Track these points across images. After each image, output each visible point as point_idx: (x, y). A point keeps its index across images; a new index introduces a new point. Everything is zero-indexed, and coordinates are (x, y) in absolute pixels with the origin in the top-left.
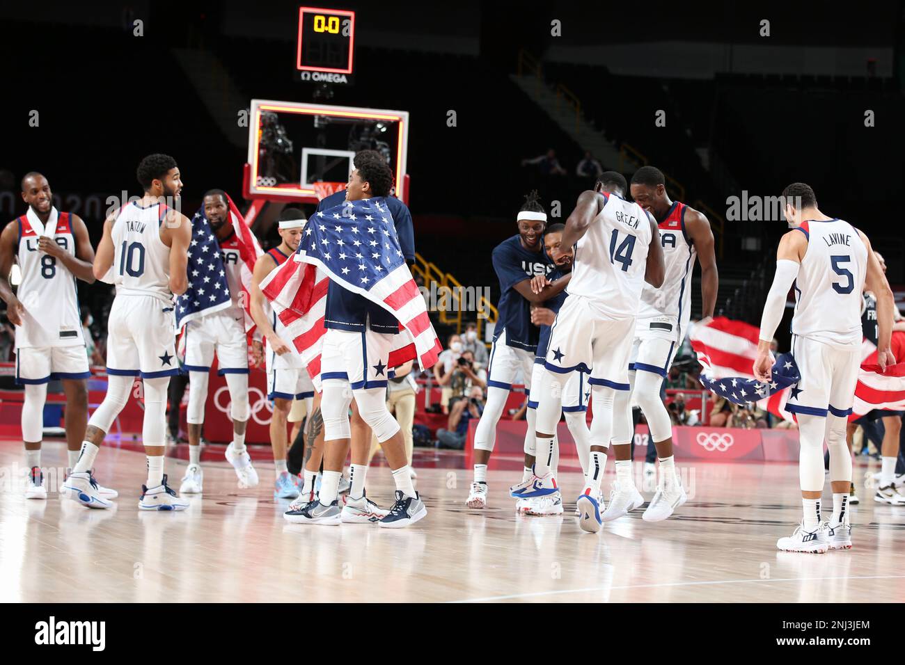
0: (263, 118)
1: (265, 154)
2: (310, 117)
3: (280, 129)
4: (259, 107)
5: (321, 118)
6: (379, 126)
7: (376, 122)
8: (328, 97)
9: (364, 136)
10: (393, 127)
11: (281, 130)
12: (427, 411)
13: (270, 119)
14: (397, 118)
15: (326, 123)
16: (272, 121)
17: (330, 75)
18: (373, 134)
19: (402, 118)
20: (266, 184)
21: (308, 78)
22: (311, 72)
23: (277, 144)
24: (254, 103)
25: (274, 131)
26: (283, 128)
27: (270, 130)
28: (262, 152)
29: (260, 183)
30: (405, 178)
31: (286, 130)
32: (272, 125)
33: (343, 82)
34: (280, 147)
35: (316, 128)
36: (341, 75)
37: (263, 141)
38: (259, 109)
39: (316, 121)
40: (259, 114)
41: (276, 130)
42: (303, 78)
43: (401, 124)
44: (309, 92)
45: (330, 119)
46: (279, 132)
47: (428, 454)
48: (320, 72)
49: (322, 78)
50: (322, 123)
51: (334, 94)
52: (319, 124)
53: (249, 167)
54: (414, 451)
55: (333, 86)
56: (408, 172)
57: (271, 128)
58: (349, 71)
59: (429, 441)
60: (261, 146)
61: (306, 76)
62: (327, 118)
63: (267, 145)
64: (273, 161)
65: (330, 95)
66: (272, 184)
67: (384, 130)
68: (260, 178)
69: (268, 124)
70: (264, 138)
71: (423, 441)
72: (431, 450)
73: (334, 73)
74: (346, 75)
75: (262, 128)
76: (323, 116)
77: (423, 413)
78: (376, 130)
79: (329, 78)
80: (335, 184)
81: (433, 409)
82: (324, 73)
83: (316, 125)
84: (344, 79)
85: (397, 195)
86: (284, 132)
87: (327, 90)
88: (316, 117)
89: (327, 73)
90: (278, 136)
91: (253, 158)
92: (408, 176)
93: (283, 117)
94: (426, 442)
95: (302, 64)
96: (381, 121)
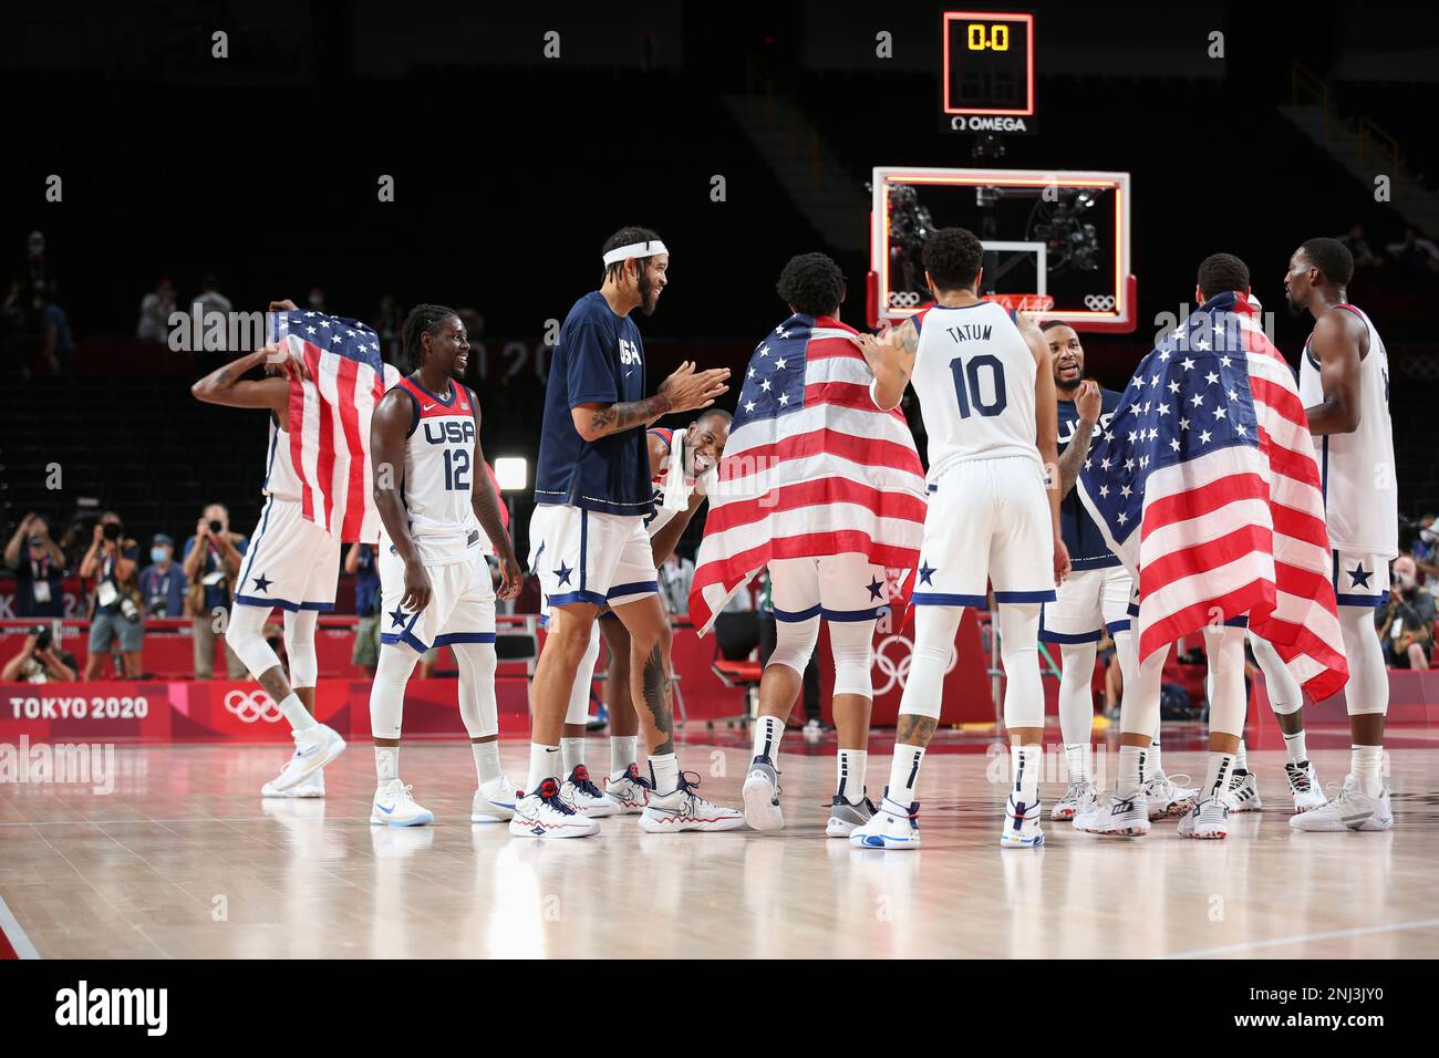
0: (893, 196)
1: (898, 252)
2: (968, 191)
3: (921, 212)
4: (886, 178)
5: (986, 191)
6: (1082, 198)
7: (1077, 191)
8: (996, 155)
9: (1059, 216)
10: (1106, 198)
11: (924, 215)
12: (1181, 661)
13: (904, 196)
14: (1111, 184)
15: (995, 198)
16: (908, 199)
17: (997, 120)
18: (1072, 211)
19: (1120, 182)
20: (903, 302)
21: (963, 127)
22: (967, 117)
23: (918, 237)
24: (878, 172)
25: (913, 217)
26: (926, 211)
27: (904, 214)
28: (894, 250)
29: (894, 302)
30: (1130, 280)
31: (931, 213)
32: (907, 207)
33: (1020, 130)
34: (923, 241)
35: (980, 207)
36: (1016, 118)
37: (896, 233)
38: (885, 181)
39: (979, 196)
40: (886, 188)
41: (916, 214)
42: (955, 127)
43: (1118, 193)
44: (966, 150)
45: (1002, 191)
46: (921, 217)
47: (1187, 731)
48: (982, 117)
49: (985, 124)
50: (989, 198)
51: (1006, 151)
52: (983, 200)
53: (875, 275)
54: (1162, 727)
55: (1003, 136)
56: (1133, 271)
57: (907, 212)
58: (1029, 112)
59: (1187, 710)
60: (892, 242)
61: (959, 123)
62: (997, 189)
63: (901, 238)
64: (911, 264)
65: (999, 152)
66: (913, 302)
67: (1090, 204)
68: (892, 294)
69: (900, 206)
70: (896, 229)
71: (1177, 710)
72: (1192, 724)
73: (1004, 117)
74: (1024, 118)
75: (891, 213)
76: (990, 187)
77: (1175, 665)
78: (1078, 205)
79: (996, 125)
80: (1015, 296)
81: (1189, 658)
82: (988, 117)
83: (979, 203)
84: (1020, 125)
85: (1118, 308)
86: (928, 217)
87: (995, 145)
88: (979, 189)
89: (994, 117)
90: (919, 223)
91: (880, 262)
92: (1134, 277)
93: (925, 192)
94: (1183, 710)
95: (952, 106)
96: (1085, 191)
